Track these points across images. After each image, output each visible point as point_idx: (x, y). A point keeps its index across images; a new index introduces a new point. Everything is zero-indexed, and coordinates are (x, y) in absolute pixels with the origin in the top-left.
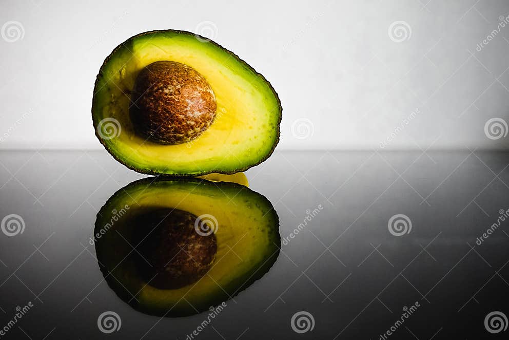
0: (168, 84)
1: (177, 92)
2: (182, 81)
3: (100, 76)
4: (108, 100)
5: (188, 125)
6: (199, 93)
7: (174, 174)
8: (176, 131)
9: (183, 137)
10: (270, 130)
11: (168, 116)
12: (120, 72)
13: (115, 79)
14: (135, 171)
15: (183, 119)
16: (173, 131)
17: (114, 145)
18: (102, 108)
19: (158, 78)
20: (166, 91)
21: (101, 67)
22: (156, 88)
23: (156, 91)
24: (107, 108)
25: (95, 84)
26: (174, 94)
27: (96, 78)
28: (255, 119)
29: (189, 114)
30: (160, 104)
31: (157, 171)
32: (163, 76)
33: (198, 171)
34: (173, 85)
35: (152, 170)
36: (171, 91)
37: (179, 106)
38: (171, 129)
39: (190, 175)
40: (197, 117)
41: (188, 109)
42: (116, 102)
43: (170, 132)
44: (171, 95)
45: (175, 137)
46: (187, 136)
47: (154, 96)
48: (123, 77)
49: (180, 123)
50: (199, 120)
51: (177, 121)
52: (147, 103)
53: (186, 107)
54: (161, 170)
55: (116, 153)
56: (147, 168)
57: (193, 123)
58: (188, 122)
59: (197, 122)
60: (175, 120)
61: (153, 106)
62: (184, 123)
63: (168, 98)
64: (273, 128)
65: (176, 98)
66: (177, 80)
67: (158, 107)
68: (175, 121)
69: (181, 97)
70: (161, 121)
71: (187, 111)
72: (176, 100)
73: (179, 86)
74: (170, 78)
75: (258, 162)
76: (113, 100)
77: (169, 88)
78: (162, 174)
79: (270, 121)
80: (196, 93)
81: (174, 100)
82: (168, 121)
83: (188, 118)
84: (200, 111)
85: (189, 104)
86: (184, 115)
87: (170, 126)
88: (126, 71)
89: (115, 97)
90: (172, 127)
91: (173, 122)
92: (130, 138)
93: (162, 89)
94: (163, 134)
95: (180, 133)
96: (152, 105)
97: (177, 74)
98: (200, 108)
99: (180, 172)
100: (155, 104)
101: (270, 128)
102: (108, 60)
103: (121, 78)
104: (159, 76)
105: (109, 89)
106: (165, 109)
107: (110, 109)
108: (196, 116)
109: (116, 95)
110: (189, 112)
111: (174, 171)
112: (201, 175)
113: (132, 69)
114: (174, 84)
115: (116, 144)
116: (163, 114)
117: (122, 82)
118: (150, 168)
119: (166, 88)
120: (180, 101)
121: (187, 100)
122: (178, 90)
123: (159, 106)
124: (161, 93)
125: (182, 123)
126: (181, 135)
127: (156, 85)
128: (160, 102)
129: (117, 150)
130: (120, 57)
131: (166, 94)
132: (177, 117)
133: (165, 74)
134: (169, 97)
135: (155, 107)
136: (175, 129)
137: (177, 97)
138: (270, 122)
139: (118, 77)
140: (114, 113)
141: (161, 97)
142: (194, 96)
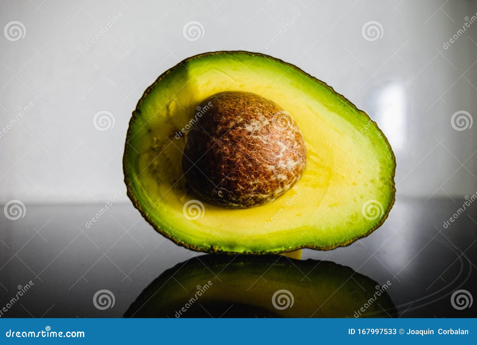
0: (251, 118)
1: (265, 131)
2: (269, 115)
3: (138, 112)
4: (147, 145)
5: (277, 181)
6: (293, 133)
7: (245, 252)
8: (260, 190)
9: (266, 199)
10: (381, 186)
11: (250, 168)
12: (167, 107)
13: (160, 116)
14: (186, 247)
15: (272, 172)
16: (255, 191)
17: (155, 209)
18: (139, 156)
19: (234, 110)
20: (249, 128)
21: (140, 101)
22: (232, 124)
23: (233, 128)
24: (145, 156)
25: (130, 124)
26: (261, 132)
27: (131, 116)
28: (360, 172)
29: (281, 164)
30: (239, 148)
31: (220, 247)
32: (242, 107)
33: (280, 246)
34: (258, 120)
35: (212, 247)
36: (257, 128)
37: (268, 151)
38: (252, 187)
39: (270, 253)
40: (290, 170)
41: (281, 156)
42: (160, 149)
43: (250, 192)
44: (256, 133)
45: (255, 199)
46: (272, 196)
47: (230, 136)
48: (171, 113)
49: (268, 177)
50: (292, 173)
51: (264, 175)
52: (217, 147)
53: (277, 153)
54: (225, 246)
55: (157, 222)
56: (205, 244)
57: (284, 178)
58: (279, 176)
59: (289, 176)
60: (261, 172)
61: (228, 151)
62: (273, 178)
63: (252, 139)
64: (385, 184)
65: (263, 139)
66: (263, 113)
67: (235, 153)
68: (261, 175)
69: (272, 138)
70: (238, 175)
71: (278, 160)
72: (265, 142)
73: (266, 122)
74: (253, 111)
75: (366, 231)
76: (156, 146)
77: (253, 124)
78: (227, 252)
79: (380, 174)
80: (289, 133)
81: (261, 143)
82: (250, 174)
83: (279, 170)
84: (295, 159)
85: (282, 149)
86: (274, 165)
87: (251, 183)
88: (177, 105)
89: (158, 141)
90: (255, 185)
91: (257, 176)
92: (179, 199)
93: (242, 124)
94: (238, 195)
95: (264, 193)
96: (226, 150)
97: (260, 105)
98: (295, 155)
99: (254, 249)
100: (231, 149)
101: (381, 184)
102: (150, 91)
103: (168, 114)
104: (235, 106)
105: (150, 131)
106: (247, 157)
107: (151, 157)
108: (289, 168)
109: (159, 138)
110: (281, 162)
111: (244, 247)
112: (285, 252)
113: (185, 101)
114: (260, 118)
115: (158, 208)
116: (244, 163)
117: (169, 120)
118: (209, 243)
119: (249, 123)
120: (270, 144)
121: (279, 143)
122: (266, 127)
123: (237, 151)
124: (240, 132)
125: (270, 177)
126: (265, 196)
127: (232, 120)
128: (240, 145)
129: (160, 217)
130: (167, 87)
131: (249, 133)
132: (264, 168)
133: (244, 104)
134: (255, 137)
135: (231, 153)
136: (259, 187)
137: (265, 137)
138: (381, 176)
139: (164, 114)
140: (156, 163)
141: (240, 137)
142: (288, 137)
